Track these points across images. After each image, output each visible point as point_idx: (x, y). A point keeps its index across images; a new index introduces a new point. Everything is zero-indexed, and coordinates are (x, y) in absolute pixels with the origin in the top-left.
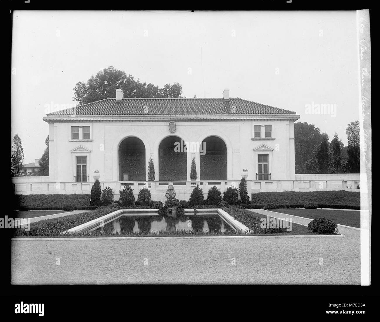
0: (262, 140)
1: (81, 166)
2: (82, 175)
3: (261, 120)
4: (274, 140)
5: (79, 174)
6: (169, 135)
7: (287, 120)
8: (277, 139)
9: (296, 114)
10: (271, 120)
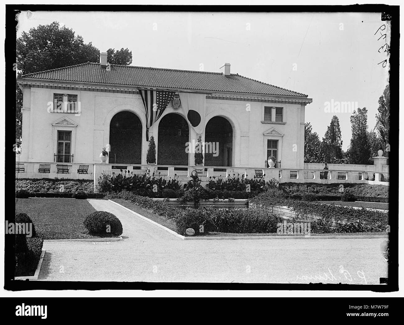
0: (272, 124)
1: (63, 143)
2: (64, 154)
3: (272, 102)
4: (285, 124)
5: (60, 153)
6: (172, 112)
7: (299, 103)
8: (288, 122)
9: (308, 98)
10: (282, 102)
